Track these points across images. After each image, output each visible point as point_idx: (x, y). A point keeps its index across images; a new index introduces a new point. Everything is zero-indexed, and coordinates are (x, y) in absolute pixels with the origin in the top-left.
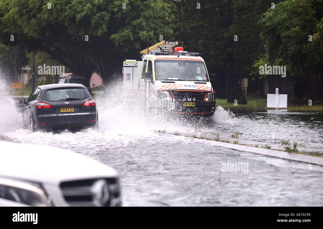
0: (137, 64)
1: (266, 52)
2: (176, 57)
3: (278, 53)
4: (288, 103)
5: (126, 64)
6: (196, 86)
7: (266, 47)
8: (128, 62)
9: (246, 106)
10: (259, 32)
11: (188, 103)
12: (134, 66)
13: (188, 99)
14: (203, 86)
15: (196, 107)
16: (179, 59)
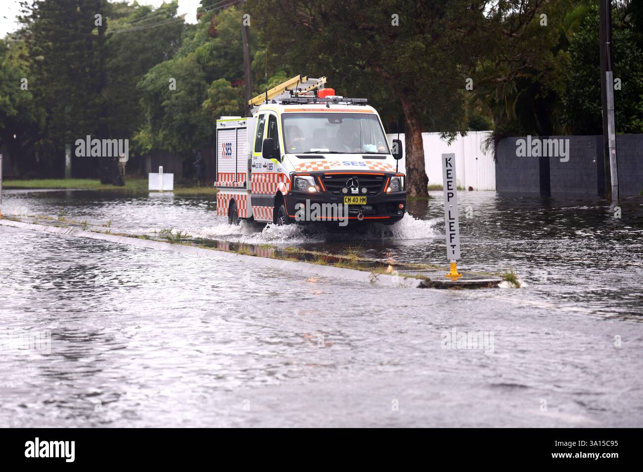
0: (244, 123)
1: (147, 122)
2: (324, 107)
3: (163, 124)
4: (174, 184)
5: (221, 124)
6: (365, 163)
7: (148, 116)
8: (225, 121)
9: (123, 188)
10: (140, 98)
11: (352, 198)
12: (238, 129)
13: (352, 189)
14: (380, 164)
15: (368, 204)
16: (329, 110)
